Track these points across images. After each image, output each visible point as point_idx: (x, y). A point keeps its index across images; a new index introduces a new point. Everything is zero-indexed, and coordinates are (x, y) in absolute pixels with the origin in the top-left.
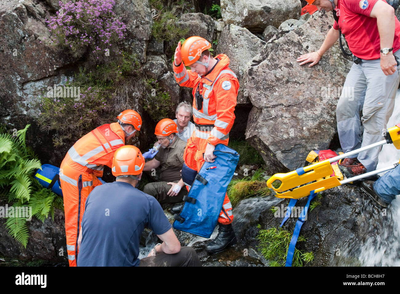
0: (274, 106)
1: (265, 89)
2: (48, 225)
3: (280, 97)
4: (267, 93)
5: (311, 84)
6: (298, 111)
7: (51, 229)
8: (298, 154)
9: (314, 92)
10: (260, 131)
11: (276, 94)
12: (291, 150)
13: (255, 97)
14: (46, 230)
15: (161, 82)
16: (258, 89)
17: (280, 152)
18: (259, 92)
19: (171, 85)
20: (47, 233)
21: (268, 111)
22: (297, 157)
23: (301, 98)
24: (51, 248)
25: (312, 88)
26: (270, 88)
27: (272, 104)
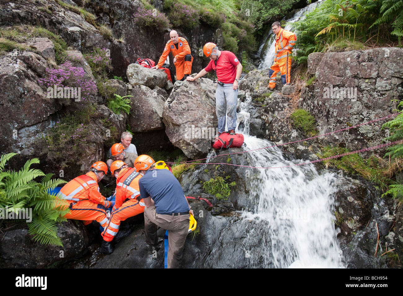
0: (186, 123)
1: (179, 115)
2: (62, 230)
3: (187, 118)
4: (181, 116)
5: (199, 110)
6: (197, 124)
7: (66, 233)
8: (204, 143)
9: (201, 113)
10: (183, 136)
11: (185, 116)
12: (200, 142)
13: (175, 120)
14: (62, 235)
16: (176, 115)
17: (195, 144)
18: (177, 117)
20: (64, 236)
21: (184, 126)
22: (204, 145)
23: (197, 117)
24: (69, 247)
25: (200, 112)
26: (181, 114)
27: (185, 122)
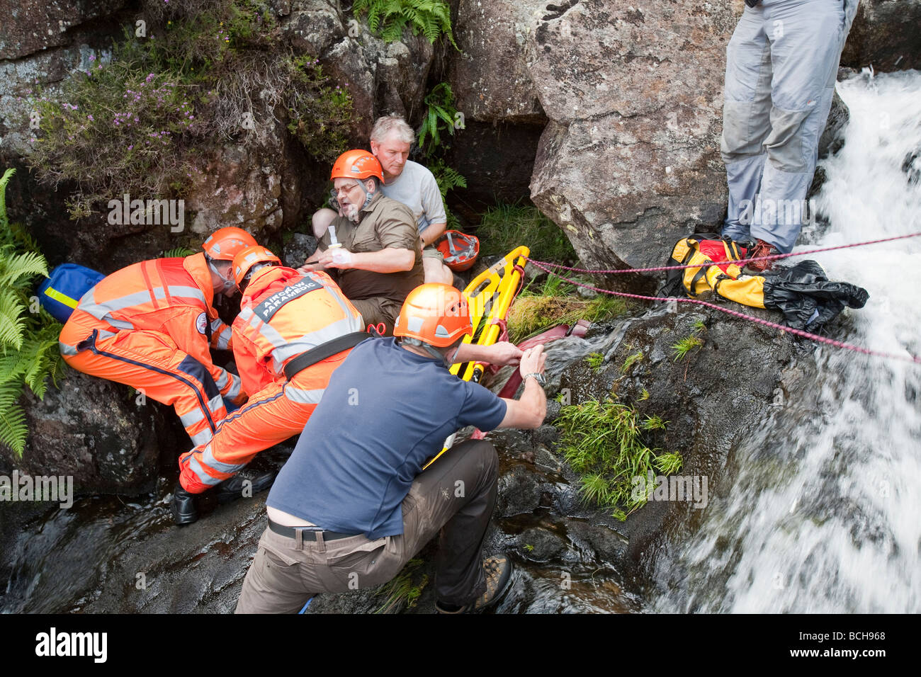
0: (598, 118)
1: (577, 77)
2: (72, 405)
3: (613, 94)
4: (582, 85)
5: (687, 62)
6: (654, 129)
7: (80, 414)
8: (652, 230)
9: (692, 81)
10: (563, 177)
11: (602, 87)
12: (637, 221)
13: (551, 97)
14: (69, 418)
15: (328, 63)
16: (559, 75)
17: (609, 226)
18: (561, 84)
19: (352, 71)
20: (73, 422)
21: (583, 130)
22: (650, 237)
23: (662, 96)
24: (85, 458)
25: (689, 72)
26: (589, 73)
27: (592, 112)
